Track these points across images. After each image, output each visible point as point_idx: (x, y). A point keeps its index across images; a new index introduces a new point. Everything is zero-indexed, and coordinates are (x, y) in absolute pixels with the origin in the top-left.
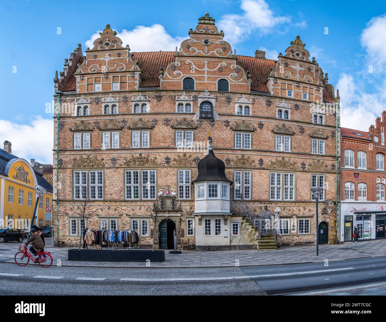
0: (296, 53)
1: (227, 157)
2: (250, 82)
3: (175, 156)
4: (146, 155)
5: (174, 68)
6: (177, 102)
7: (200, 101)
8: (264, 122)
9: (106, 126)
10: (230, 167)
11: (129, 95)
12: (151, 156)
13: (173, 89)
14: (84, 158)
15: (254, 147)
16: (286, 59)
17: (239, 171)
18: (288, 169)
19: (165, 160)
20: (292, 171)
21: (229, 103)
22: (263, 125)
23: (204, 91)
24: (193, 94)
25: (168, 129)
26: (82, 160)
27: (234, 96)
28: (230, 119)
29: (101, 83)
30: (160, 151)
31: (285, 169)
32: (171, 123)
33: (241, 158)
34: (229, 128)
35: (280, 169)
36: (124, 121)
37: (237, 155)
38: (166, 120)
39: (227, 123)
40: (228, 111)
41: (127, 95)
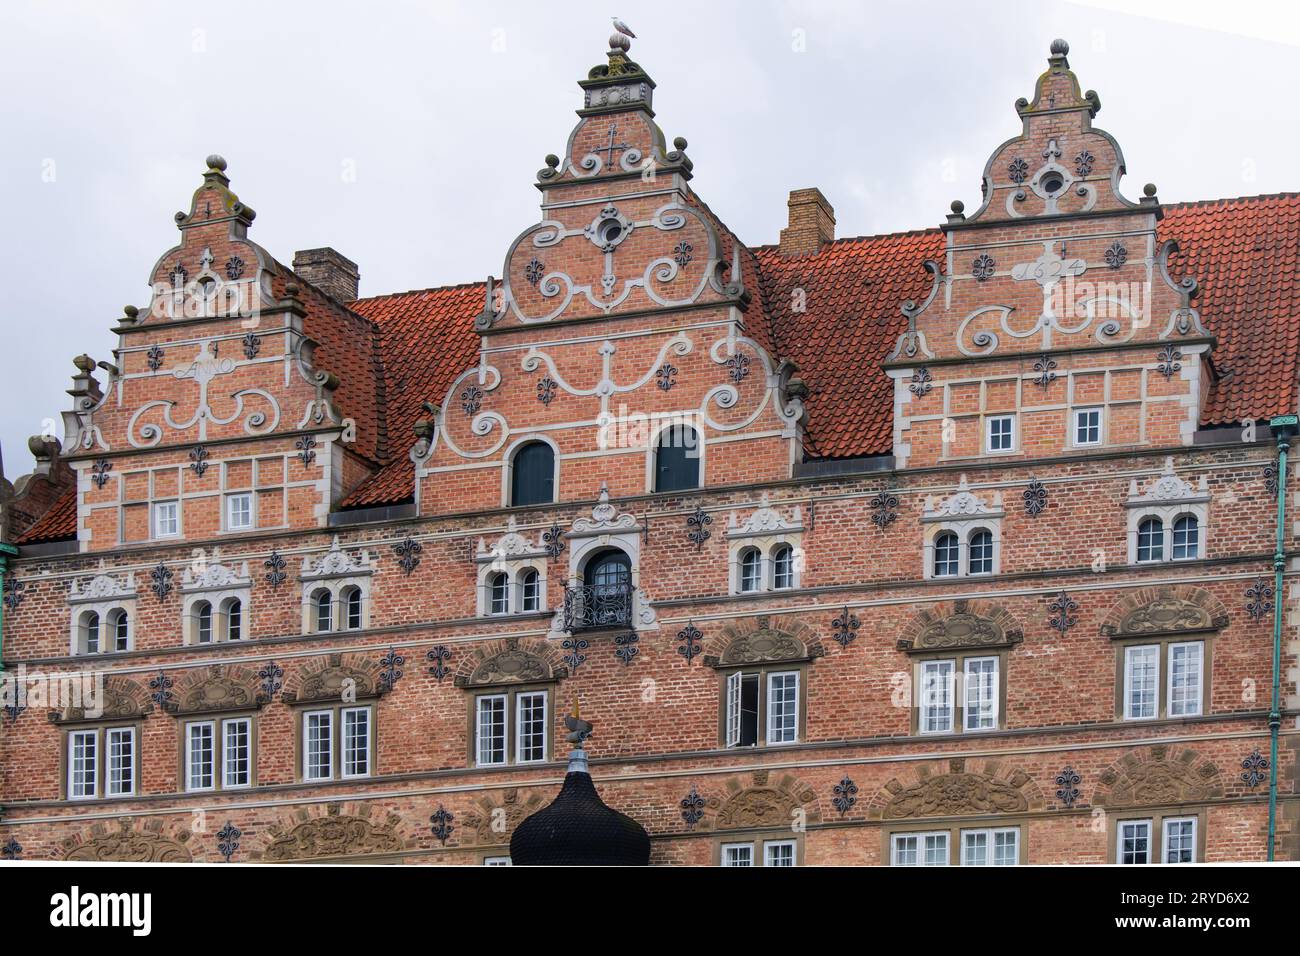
0: (1037, 177)
1: (687, 791)
2: (792, 422)
3: (471, 802)
4: (357, 810)
5: (472, 400)
6: (481, 566)
7: (578, 551)
8: (862, 611)
9: (200, 694)
10: (702, 830)
11: (291, 551)
12: (375, 810)
13: (467, 508)
14: (110, 832)
15: (815, 733)
16: (982, 234)
17: (743, 846)
18: (979, 814)
19: (431, 824)
20: (1002, 818)
21: (702, 542)
22: (856, 624)
23: (594, 504)
24: (548, 522)
25: (445, 692)
26: (101, 843)
27: (720, 506)
28: (702, 619)
29: (181, 496)
30: (413, 788)
31: (967, 814)
32: (456, 668)
33: (752, 786)
34: (697, 661)
35: (941, 815)
36: (271, 671)
37: (733, 776)
38: (436, 654)
39: (690, 638)
40: (698, 585)
41: (285, 551)
